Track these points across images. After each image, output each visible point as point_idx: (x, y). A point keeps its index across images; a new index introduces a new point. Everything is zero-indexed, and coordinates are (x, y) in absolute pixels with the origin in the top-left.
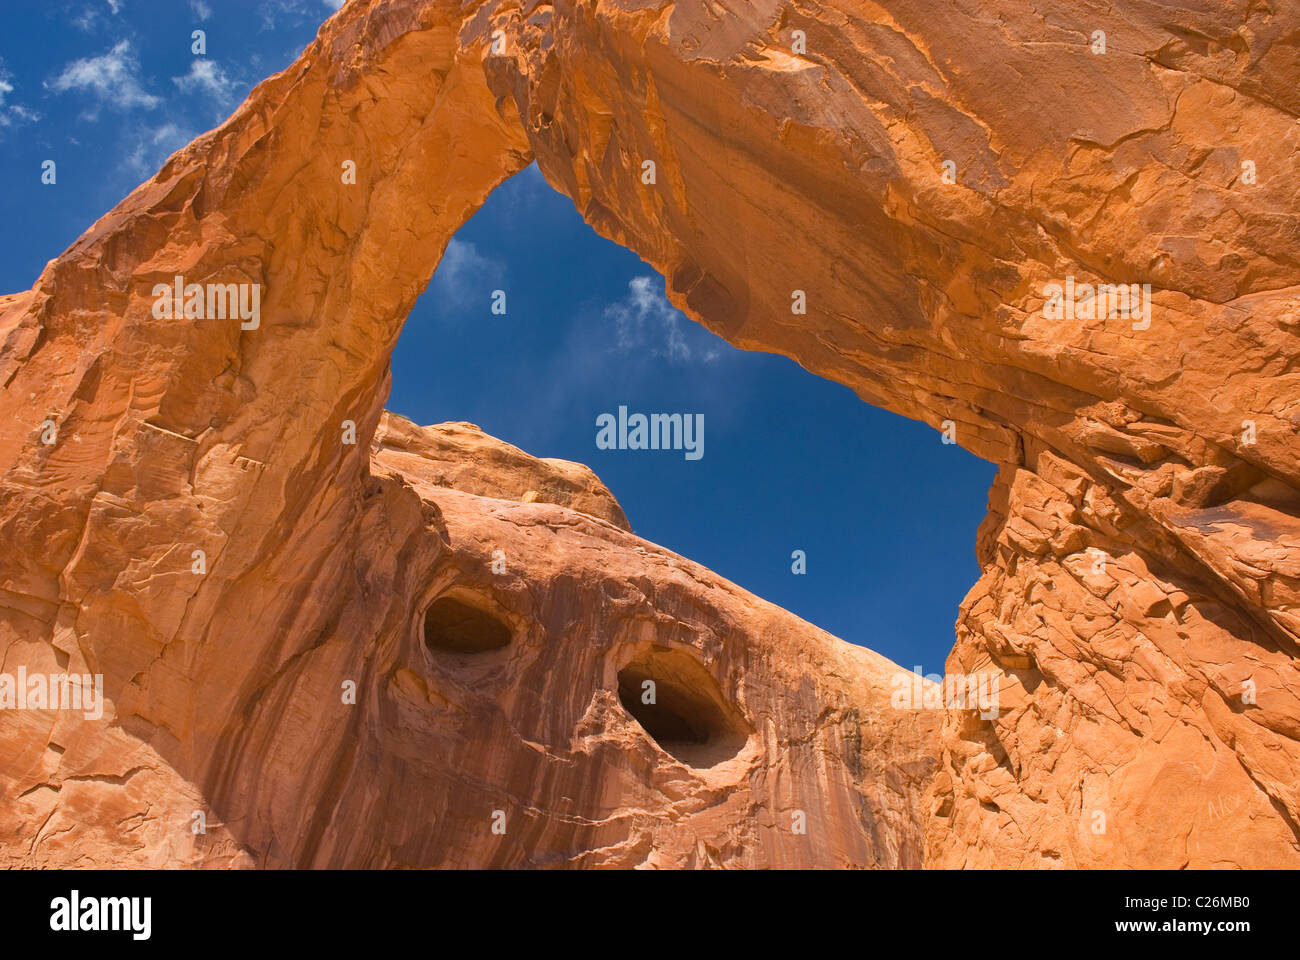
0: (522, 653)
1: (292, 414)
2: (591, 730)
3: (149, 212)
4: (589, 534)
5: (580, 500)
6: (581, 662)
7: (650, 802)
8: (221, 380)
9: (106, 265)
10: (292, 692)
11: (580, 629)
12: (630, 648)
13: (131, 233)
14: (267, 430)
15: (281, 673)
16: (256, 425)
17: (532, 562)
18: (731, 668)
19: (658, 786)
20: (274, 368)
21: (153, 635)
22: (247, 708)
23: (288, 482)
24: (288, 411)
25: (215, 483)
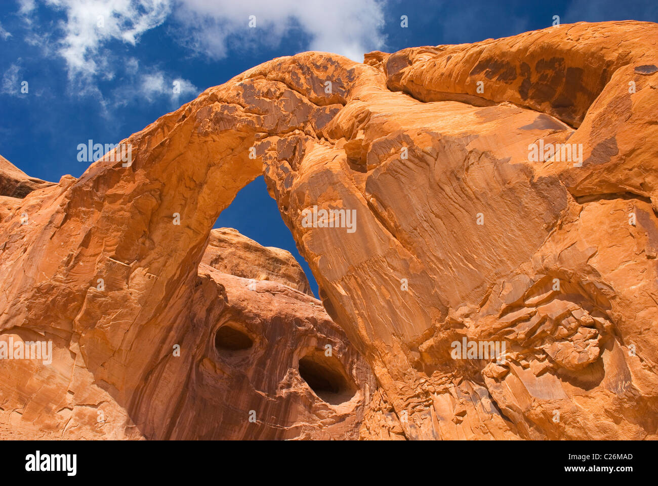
0: (257, 351)
1: (170, 255)
2: (286, 386)
3: (113, 167)
4: (289, 296)
5: (285, 269)
6: (283, 355)
7: (311, 419)
8: (141, 240)
9: (94, 189)
10: (163, 370)
11: (283, 340)
12: (305, 349)
13: (105, 176)
14: (159, 262)
15: (160, 363)
16: (155, 260)
17: (263, 310)
18: (350, 359)
19: (314, 412)
20: (163, 235)
21: (110, 347)
22: (146, 378)
23: (167, 284)
24: (168, 254)
25: (137, 284)
